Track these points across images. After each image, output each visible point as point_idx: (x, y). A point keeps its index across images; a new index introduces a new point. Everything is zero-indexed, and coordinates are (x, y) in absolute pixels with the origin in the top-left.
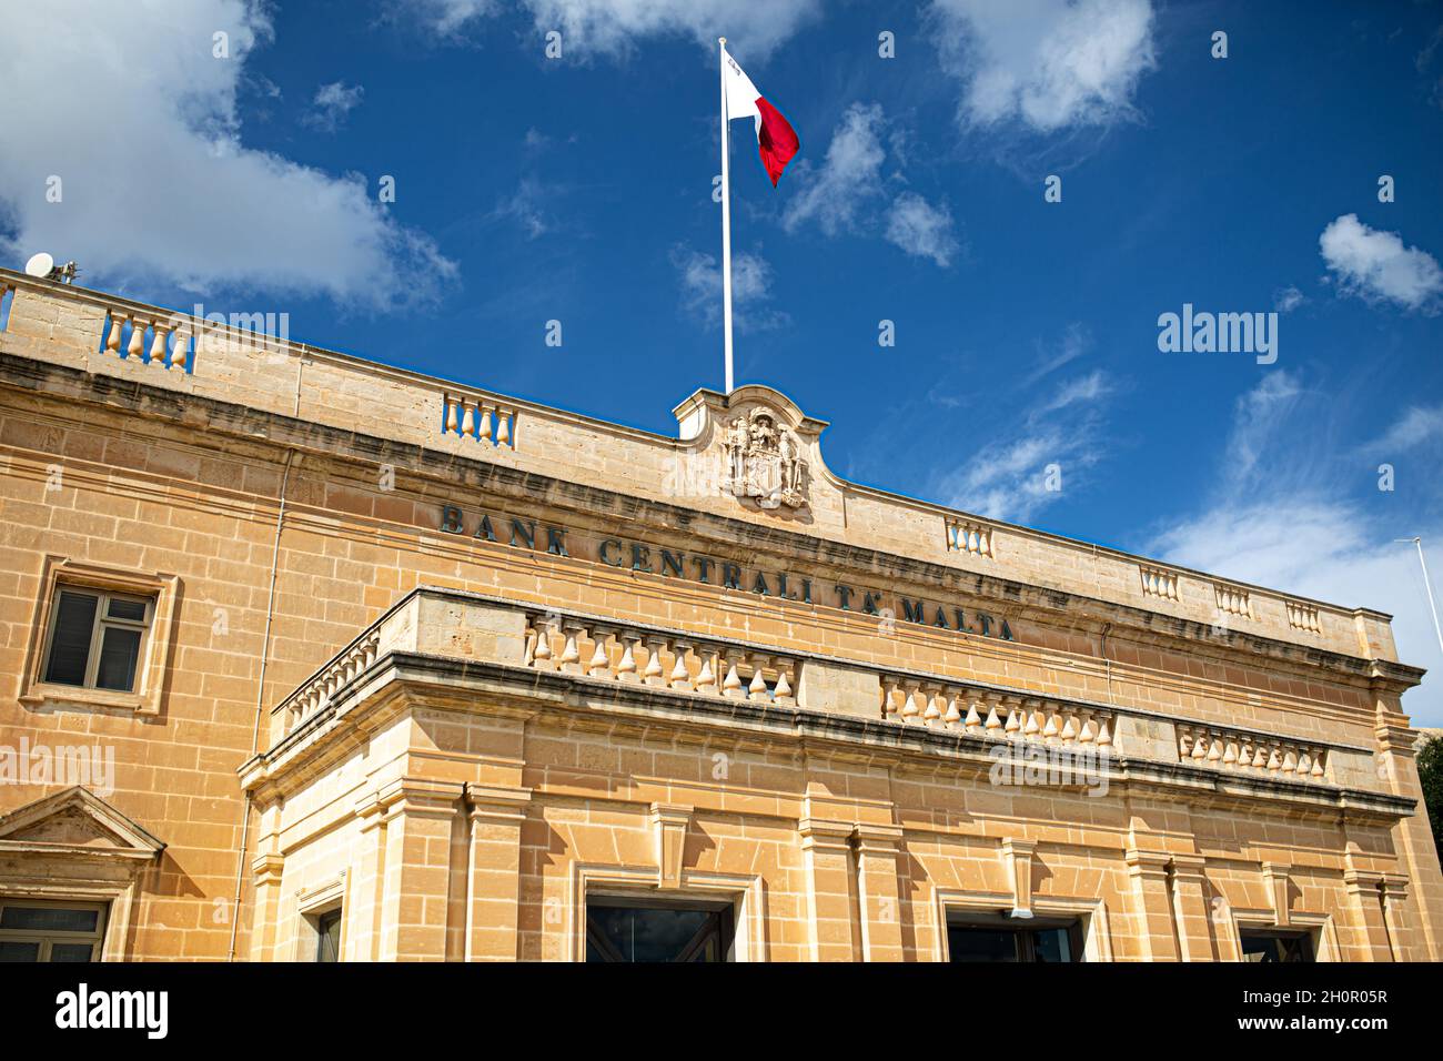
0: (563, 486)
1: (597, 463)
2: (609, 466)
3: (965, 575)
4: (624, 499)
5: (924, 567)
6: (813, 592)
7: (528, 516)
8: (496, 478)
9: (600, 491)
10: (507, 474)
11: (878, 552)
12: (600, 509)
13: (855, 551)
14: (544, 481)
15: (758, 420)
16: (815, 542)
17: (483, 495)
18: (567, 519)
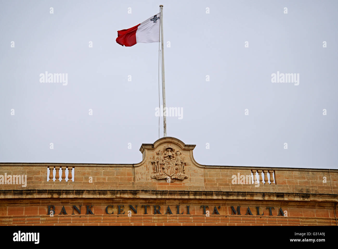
0: (88, 192)
1: (104, 179)
2: (109, 179)
3: (256, 194)
4: (111, 192)
5: (236, 193)
6: (191, 210)
7: (79, 203)
8: (64, 194)
9: (101, 191)
10: (67, 192)
11: (215, 192)
12: (102, 196)
13: (205, 193)
14: (81, 192)
15: (167, 149)
16: (188, 193)
17: (61, 200)
18: (92, 201)
